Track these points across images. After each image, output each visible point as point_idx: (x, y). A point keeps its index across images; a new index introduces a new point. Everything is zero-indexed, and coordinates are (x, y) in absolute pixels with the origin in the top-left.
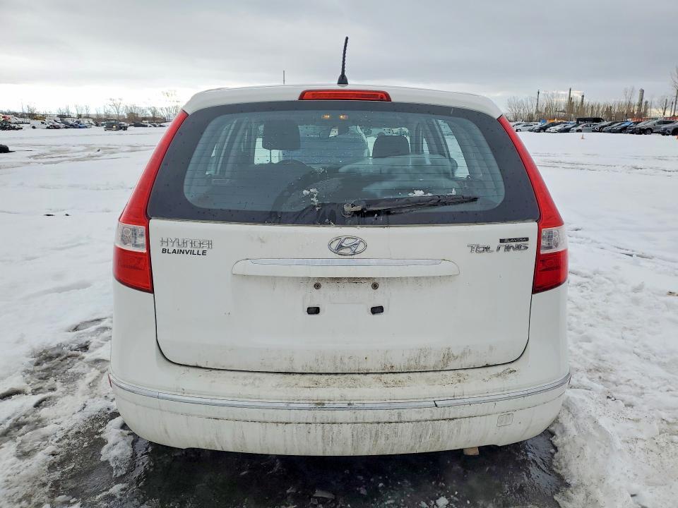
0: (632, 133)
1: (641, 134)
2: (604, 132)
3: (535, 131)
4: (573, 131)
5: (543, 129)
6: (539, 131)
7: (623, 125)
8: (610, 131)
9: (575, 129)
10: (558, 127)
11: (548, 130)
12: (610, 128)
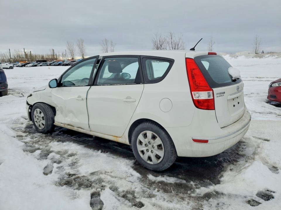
0: (63, 66)
1: (66, 66)
2: (52, 66)
3: (20, 67)
4: (38, 66)
5: (24, 66)
6: (22, 66)
7: (59, 63)
8: (54, 65)
9: (39, 65)
10: (31, 65)
11: (26, 66)
12: (54, 64)
